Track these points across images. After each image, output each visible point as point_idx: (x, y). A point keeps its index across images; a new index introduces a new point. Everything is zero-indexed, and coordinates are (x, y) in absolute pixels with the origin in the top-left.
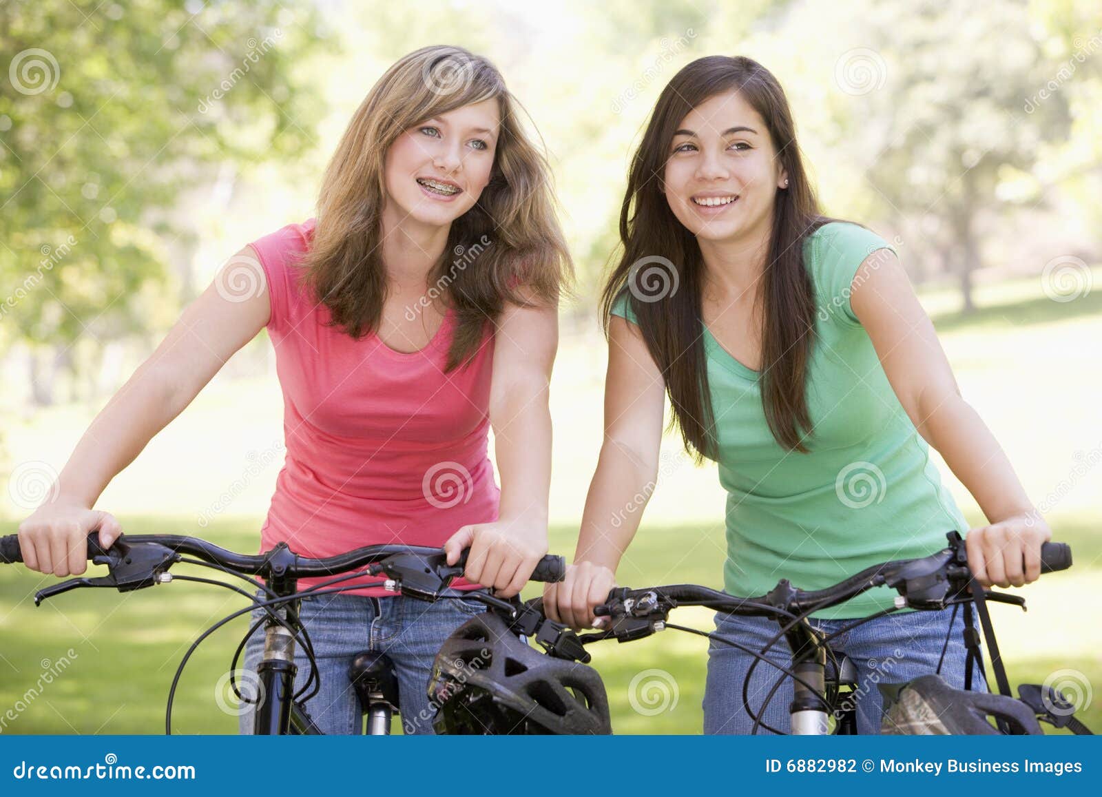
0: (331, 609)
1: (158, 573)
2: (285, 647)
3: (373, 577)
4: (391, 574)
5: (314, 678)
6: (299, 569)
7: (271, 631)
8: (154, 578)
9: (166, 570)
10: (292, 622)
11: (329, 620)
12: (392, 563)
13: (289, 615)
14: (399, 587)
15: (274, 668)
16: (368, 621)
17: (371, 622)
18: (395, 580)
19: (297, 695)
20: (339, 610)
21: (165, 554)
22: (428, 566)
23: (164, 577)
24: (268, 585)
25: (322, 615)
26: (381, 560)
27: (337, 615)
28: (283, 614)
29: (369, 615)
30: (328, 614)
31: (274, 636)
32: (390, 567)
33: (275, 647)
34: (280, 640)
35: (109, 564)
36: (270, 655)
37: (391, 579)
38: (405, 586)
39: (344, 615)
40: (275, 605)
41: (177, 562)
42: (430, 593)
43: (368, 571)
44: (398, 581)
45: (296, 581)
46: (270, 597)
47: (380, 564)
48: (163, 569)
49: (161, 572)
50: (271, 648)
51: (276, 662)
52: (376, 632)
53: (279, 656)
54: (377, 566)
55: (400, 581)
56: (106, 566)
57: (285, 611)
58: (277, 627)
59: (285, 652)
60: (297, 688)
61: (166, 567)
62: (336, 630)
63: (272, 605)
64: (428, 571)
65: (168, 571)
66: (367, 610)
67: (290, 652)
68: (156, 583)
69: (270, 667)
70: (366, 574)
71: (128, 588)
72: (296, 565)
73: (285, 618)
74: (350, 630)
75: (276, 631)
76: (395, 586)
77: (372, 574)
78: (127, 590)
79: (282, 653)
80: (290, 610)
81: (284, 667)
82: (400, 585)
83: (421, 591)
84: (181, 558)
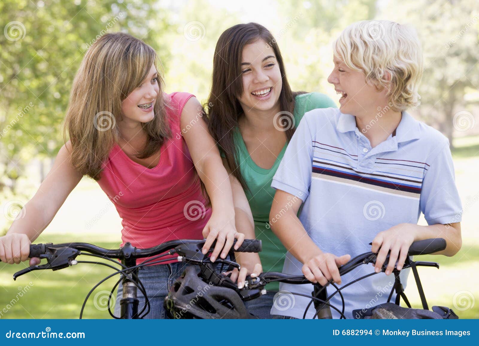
0: (150, 273)
1: (70, 260)
2: (132, 292)
3: (172, 255)
4: (180, 253)
5: (147, 306)
6: (136, 254)
7: (126, 285)
8: (69, 263)
9: (74, 259)
10: (135, 280)
11: (150, 278)
12: (180, 248)
13: (133, 276)
14: (184, 259)
15: (128, 302)
16: (167, 277)
17: (169, 277)
18: (182, 256)
19: (140, 314)
20: (154, 273)
21: (73, 252)
22: (197, 248)
23: (74, 262)
24: (122, 263)
25: (146, 276)
26: (175, 247)
27: (153, 275)
28: (130, 276)
29: (167, 273)
30: (149, 275)
31: (127, 287)
32: (179, 250)
33: (128, 292)
34: (130, 289)
35: (47, 258)
36: (126, 296)
37: (180, 255)
38: (187, 259)
39: (156, 275)
40: (127, 272)
41: (79, 255)
42: (199, 261)
43: (169, 253)
44: (184, 256)
45: (136, 260)
46: (123, 268)
47: (175, 249)
48: (73, 259)
49: (72, 260)
50: (126, 293)
51: (128, 299)
52: (170, 282)
53: (130, 296)
54: (173, 250)
55: (185, 256)
56: (46, 259)
57: (131, 275)
58: (128, 283)
59: (133, 294)
60: (139, 311)
61: (74, 257)
62: (153, 283)
63: (125, 272)
64: (197, 251)
65: (75, 259)
66: (166, 271)
67: (135, 294)
68: (70, 266)
69: (126, 301)
70: (169, 254)
71: (56, 268)
72: (135, 252)
73: (132, 278)
74: (159, 283)
75: (127, 284)
76: (182, 259)
77: (171, 254)
78: (57, 270)
79: (132, 295)
80: (134, 274)
81: (132, 301)
82: (185, 258)
83: (195, 260)
84: (81, 253)
